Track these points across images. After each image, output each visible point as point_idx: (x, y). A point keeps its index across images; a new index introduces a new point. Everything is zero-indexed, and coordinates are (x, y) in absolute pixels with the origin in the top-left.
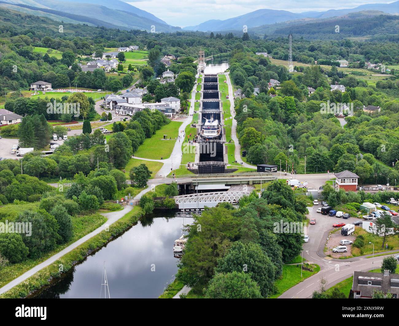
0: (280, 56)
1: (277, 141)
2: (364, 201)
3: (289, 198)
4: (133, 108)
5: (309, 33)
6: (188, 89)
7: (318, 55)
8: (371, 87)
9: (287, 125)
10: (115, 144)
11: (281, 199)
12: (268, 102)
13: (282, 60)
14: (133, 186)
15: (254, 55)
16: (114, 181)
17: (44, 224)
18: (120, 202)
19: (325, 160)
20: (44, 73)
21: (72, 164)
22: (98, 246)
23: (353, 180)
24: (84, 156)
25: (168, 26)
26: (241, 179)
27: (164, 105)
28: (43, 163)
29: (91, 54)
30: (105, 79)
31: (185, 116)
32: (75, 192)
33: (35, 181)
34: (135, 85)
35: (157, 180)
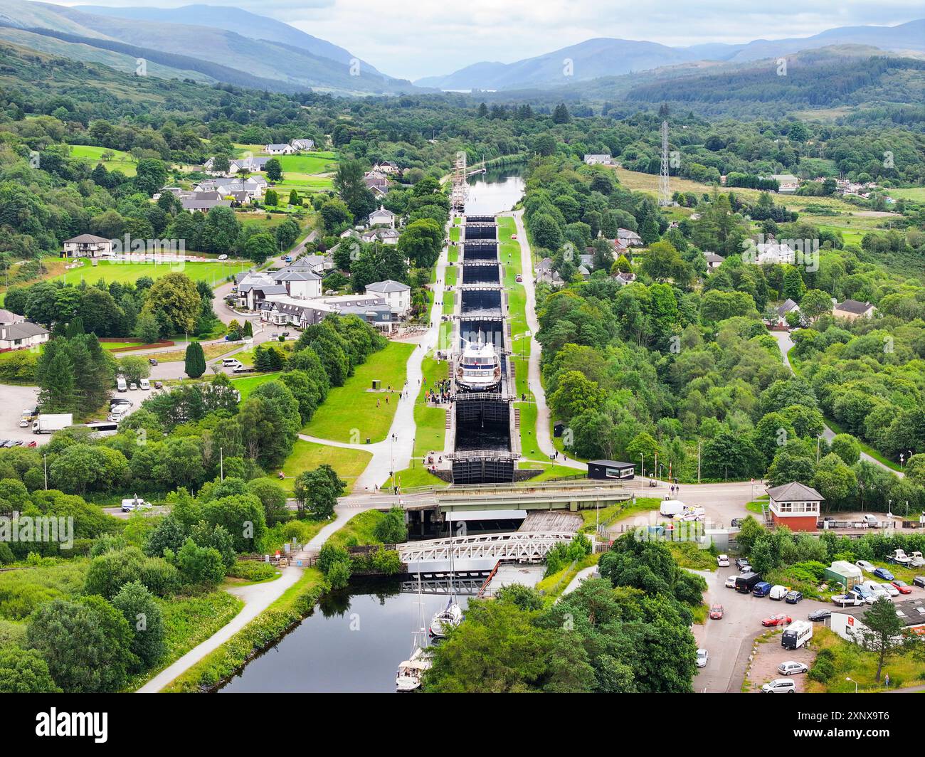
0: (640, 163)
1: (635, 402)
2: (835, 556)
3: (662, 571)
4: (301, 309)
5: (707, 99)
6: (429, 259)
7: (728, 161)
8: (851, 249)
9: (658, 353)
10: (261, 412)
11: (645, 572)
12: (612, 296)
13: (645, 172)
14: (301, 516)
15: (580, 163)
16: (258, 509)
17: (99, 631)
18: (273, 559)
19: (746, 450)
20: (94, 214)
21: (162, 462)
22: (222, 676)
23: (809, 505)
24: (188, 442)
25: (381, 78)
26: (549, 498)
27: (374, 300)
28: (96, 460)
29: (203, 161)
30: (237, 230)
31: (422, 328)
32: (170, 538)
33: (76, 505)
34: (306, 245)
35: (356, 498)
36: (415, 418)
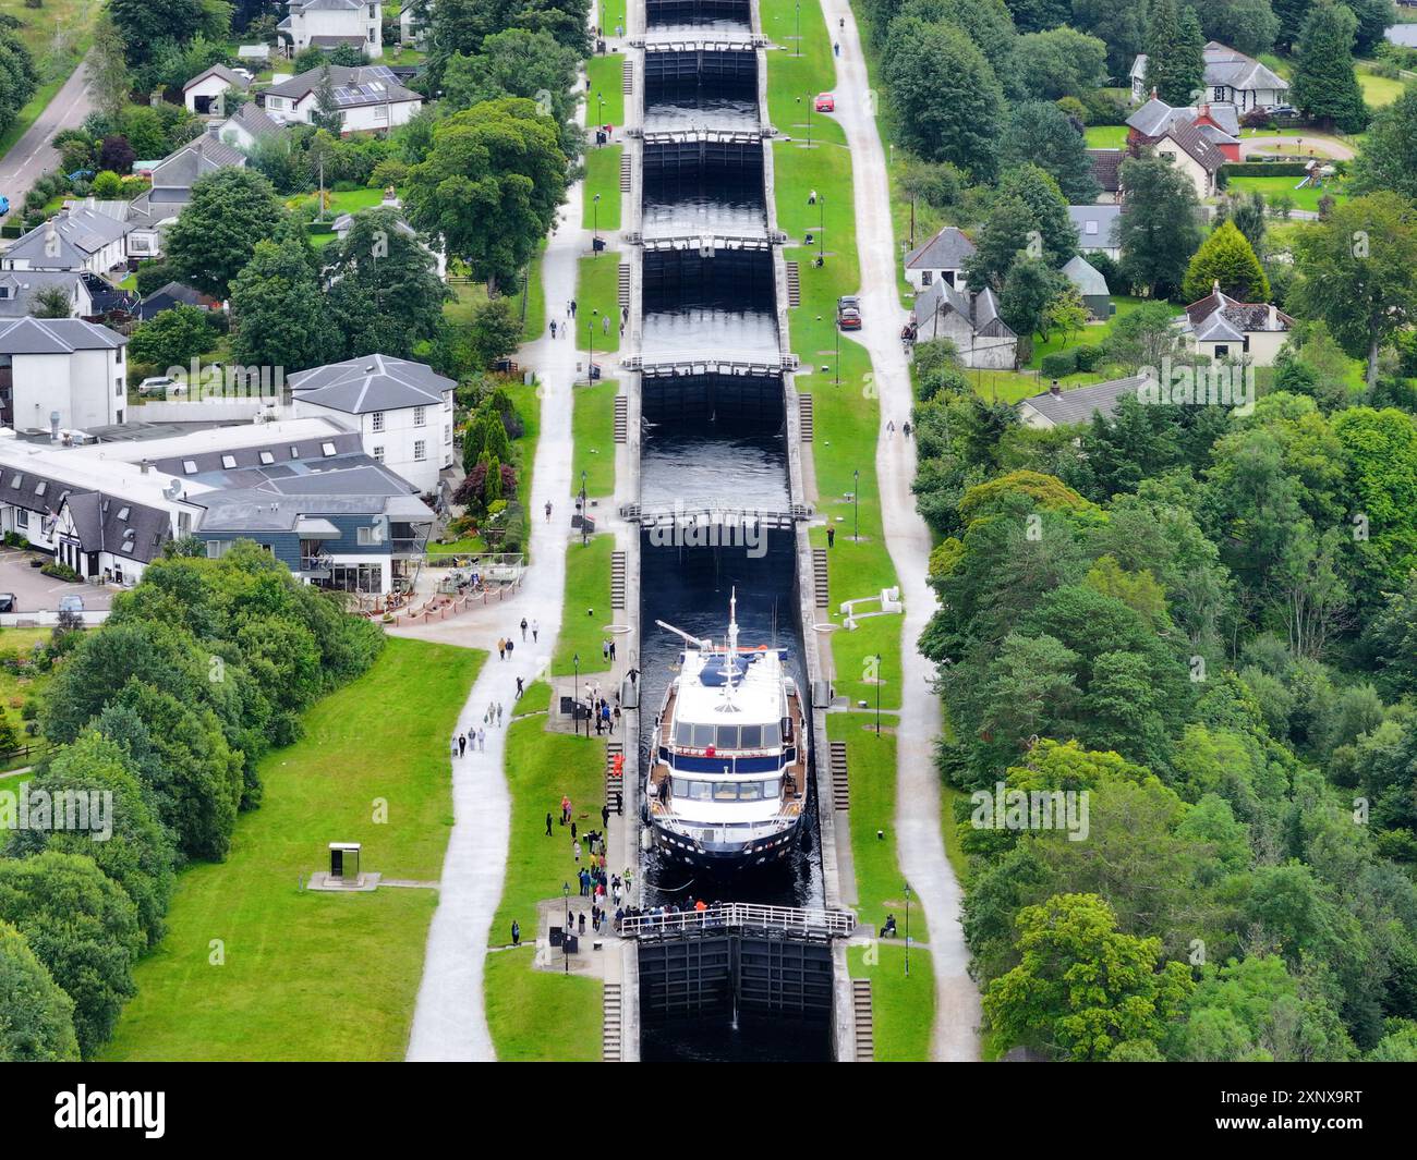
4: (56, 492)
27: (321, 443)
36: (490, 1017)
